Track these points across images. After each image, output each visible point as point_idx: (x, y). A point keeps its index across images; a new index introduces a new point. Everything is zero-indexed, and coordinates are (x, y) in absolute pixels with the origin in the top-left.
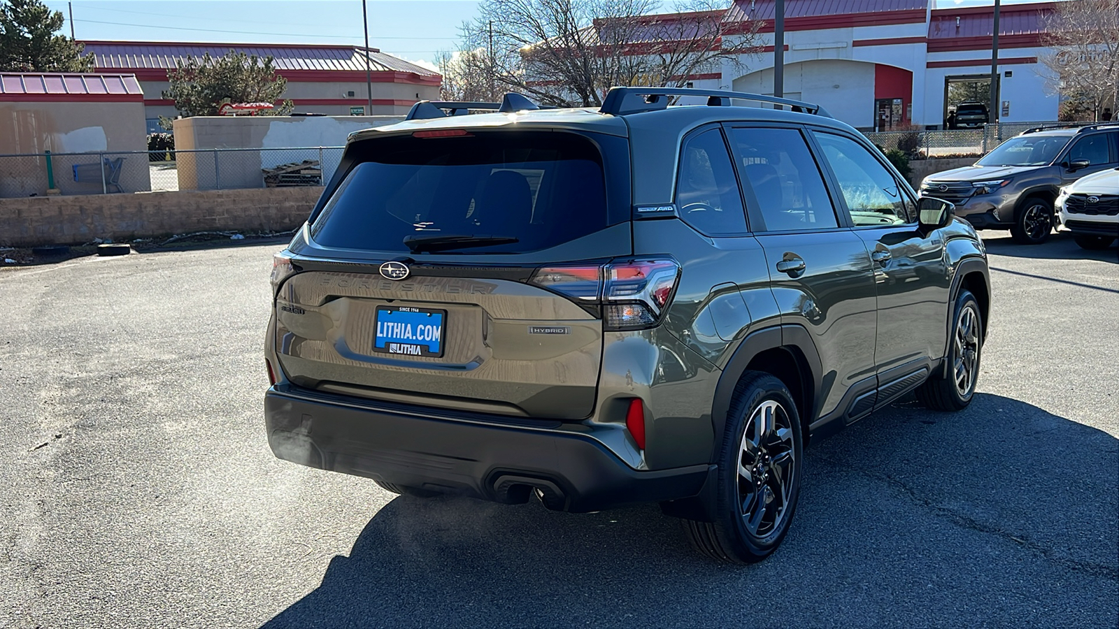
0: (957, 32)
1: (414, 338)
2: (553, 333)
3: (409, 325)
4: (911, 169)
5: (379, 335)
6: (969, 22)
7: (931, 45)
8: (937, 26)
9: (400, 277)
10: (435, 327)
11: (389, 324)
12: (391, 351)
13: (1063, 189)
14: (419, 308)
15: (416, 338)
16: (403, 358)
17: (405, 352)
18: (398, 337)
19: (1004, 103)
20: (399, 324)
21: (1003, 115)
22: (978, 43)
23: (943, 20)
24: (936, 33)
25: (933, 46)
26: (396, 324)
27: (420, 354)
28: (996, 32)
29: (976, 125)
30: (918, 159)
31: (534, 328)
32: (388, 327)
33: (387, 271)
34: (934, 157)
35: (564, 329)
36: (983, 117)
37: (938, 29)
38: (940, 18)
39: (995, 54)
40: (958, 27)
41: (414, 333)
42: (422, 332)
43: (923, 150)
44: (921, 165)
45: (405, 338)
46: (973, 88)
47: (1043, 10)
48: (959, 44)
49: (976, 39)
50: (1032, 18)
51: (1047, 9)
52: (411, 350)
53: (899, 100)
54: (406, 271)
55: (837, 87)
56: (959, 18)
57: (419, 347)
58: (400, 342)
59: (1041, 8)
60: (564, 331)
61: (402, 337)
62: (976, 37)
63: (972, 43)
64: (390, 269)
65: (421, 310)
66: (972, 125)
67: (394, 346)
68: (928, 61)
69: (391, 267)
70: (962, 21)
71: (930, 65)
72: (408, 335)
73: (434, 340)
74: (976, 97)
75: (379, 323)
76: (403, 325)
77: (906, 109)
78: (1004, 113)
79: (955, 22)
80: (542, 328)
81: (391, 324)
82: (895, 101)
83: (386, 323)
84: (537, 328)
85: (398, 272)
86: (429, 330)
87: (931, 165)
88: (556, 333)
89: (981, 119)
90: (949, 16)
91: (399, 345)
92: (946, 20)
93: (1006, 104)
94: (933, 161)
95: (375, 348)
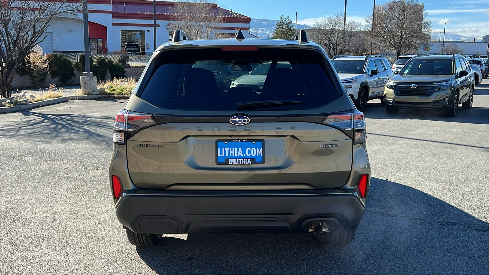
0: (125, 10)
1: (245, 155)
2: (333, 147)
3: (240, 149)
4: (125, 72)
5: (219, 155)
6: (129, 6)
7: (114, 15)
8: (115, 7)
9: (244, 123)
10: (257, 149)
11: (225, 149)
12: (230, 163)
13: (232, 82)
14: (247, 140)
15: (246, 155)
16: (239, 166)
17: (240, 163)
18: (233, 155)
19: (147, 43)
20: (233, 149)
21: (147, 49)
22: (135, 16)
23: (117, 4)
24: (115, 9)
25: (115, 16)
26: (231, 149)
27: (250, 163)
28: (155, 12)
29: (135, 53)
30: (127, 67)
31: (324, 145)
32: (225, 151)
33: (236, 121)
34: (134, 67)
35: (337, 144)
36: (137, 49)
37: (116, 8)
38: (116, 3)
39: (155, 22)
40: (125, 8)
41: (244, 152)
42: (249, 152)
43: (129, 63)
44: (129, 70)
45: (238, 155)
46: (124, 36)
47: (170, 5)
48: (126, 16)
49: (134, 14)
50: (165, 8)
51: (172, 4)
52: (245, 161)
53: (101, 39)
54: (249, 120)
55: (70, 31)
56: (125, 4)
57: (249, 160)
58: (236, 158)
59: (169, 4)
60: (338, 145)
61: (236, 155)
62: (134, 13)
63: (132, 16)
64: (237, 119)
65: (248, 140)
66: (133, 53)
67: (231, 161)
68: (113, 22)
69: (238, 118)
70: (126, 6)
71: (114, 24)
72: (240, 154)
73: (258, 155)
74: (126, 40)
75: (219, 149)
76: (236, 149)
77: (104, 44)
78: (147, 48)
79: (123, 5)
80: (328, 145)
81: (227, 149)
82: (99, 39)
83: (223, 149)
84: (325, 145)
85: (243, 121)
86: (254, 150)
87: (133, 70)
88: (334, 147)
89: (137, 50)
90: (120, 2)
91: (235, 160)
92: (119, 4)
93: (148, 44)
94: (134, 68)
95: (217, 163)
